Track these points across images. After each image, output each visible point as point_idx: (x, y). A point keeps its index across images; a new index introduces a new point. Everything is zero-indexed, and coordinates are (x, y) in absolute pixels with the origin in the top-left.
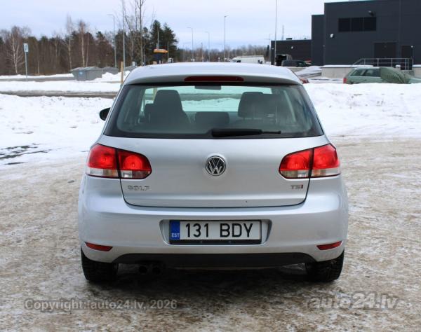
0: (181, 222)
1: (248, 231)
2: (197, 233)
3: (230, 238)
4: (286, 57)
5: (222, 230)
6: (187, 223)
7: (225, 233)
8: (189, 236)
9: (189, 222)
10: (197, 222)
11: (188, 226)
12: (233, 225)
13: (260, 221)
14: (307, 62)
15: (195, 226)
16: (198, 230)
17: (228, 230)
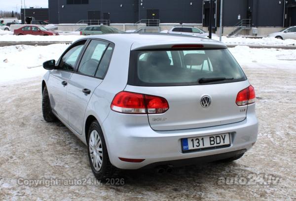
0: (188, 139)
1: (224, 139)
2: (198, 145)
3: (215, 145)
4: (31, 18)
5: (211, 141)
6: (191, 139)
7: (212, 143)
8: (193, 147)
9: (193, 139)
10: (197, 138)
11: (192, 140)
12: (216, 137)
13: (229, 133)
14: (45, 22)
15: (196, 140)
16: (198, 143)
17: (213, 141)
